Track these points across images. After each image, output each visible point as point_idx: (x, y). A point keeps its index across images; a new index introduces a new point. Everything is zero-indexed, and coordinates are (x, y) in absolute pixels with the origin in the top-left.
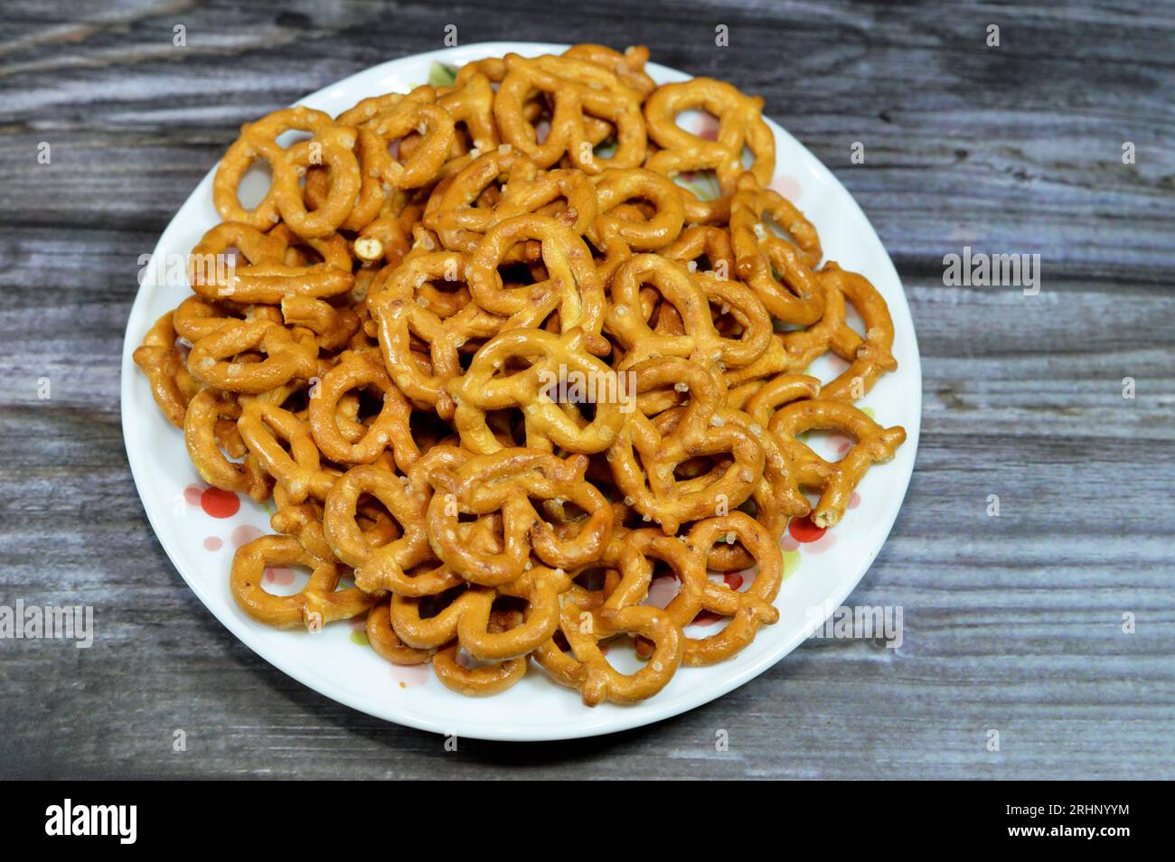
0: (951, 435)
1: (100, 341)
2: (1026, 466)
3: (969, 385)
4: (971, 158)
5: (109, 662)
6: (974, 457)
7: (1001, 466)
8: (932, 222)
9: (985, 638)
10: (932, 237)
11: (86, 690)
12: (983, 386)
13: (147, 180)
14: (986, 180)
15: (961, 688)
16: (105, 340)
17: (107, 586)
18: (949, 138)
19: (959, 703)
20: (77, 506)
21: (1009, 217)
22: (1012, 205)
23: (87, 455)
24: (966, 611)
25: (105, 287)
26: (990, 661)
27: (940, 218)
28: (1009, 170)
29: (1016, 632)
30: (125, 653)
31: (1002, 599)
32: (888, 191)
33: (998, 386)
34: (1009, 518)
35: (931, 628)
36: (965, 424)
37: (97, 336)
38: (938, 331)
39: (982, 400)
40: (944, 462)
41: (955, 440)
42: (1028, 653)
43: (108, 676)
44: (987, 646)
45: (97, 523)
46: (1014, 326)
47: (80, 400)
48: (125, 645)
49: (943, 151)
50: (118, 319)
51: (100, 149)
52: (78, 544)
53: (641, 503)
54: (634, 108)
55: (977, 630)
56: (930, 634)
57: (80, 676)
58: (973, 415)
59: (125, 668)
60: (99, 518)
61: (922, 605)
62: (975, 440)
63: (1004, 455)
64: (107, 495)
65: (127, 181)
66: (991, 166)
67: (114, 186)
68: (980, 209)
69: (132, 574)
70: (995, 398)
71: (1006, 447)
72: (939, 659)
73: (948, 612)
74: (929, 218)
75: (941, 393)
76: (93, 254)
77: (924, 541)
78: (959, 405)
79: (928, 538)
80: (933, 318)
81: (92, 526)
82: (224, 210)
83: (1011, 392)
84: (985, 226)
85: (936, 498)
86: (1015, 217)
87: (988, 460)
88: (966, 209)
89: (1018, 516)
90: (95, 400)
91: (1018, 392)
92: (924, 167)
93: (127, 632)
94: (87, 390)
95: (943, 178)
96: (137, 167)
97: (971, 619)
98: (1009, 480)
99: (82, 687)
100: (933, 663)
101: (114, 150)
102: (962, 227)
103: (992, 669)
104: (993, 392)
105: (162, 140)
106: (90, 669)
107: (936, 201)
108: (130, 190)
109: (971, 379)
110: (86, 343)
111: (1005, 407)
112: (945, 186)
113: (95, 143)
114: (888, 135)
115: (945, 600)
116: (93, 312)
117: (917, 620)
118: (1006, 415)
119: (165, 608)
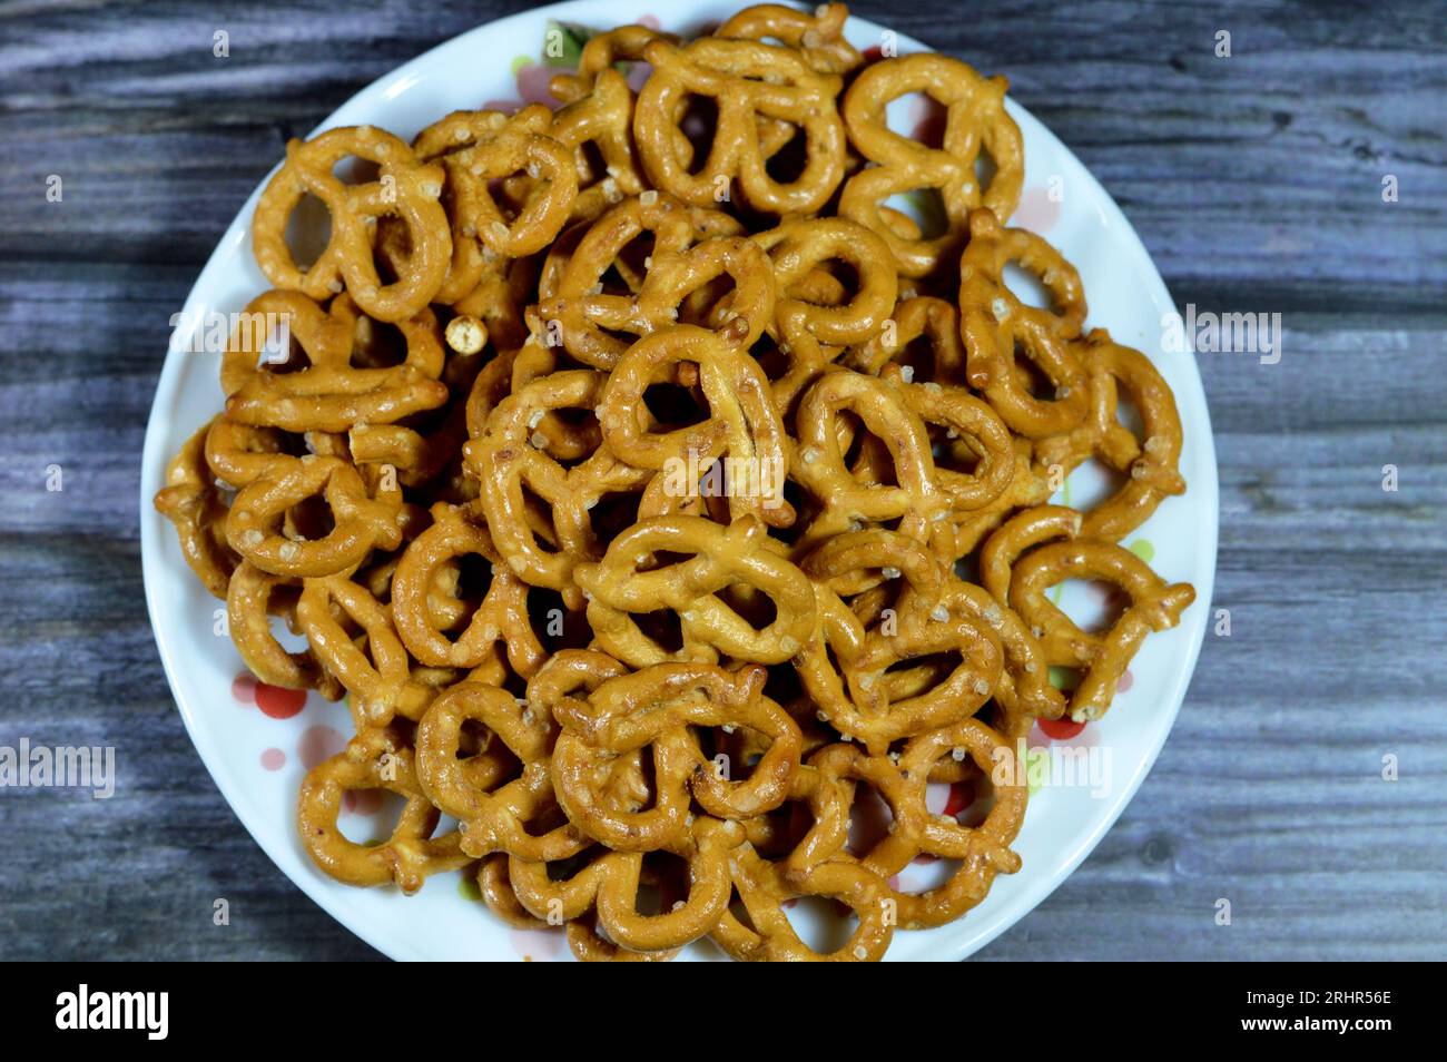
0: (1258, 551)
1: (112, 432)
2: (1357, 596)
3: (1283, 475)
4: (1296, 126)
5: (146, 903)
6: (1289, 584)
7: (1324, 597)
8: (1240, 226)
9: (1296, 849)
10: (1238, 250)
11: (118, 943)
12: (1303, 475)
13: (164, 183)
14: (1315, 160)
15: (1261, 919)
16: (119, 430)
17: (139, 793)
18: (1266, 94)
19: (1257, 941)
20: (92, 678)
21: (1344, 215)
22: (1350, 197)
23: (103, 603)
24: (1271, 809)
25: (115, 350)
26: (1299, 881)
27: (1250, 220)
28: (1347, 143)
29: (1336, 839)
30: (166, 889)
31: (1318, 792)
32: (1179, 178)
33: (1323, 475)
34: (1331, 674)
35: (1223, 834)
36: (1276, 533)
37: (108, 426)
38: (1242, 394)
39: (1300, 496)
40: (1247, 593)
41: (1263, 558)
42: (1351, 869)
43: (145, 922)
44: (1298, 860)
45: (121, 702)
46: (1346, 384)
47: (90, 521)
48: (166, 878)
49: (1255, 114)
50: (134, 399)
51: (98, 136)
52: (98, 734)
53: (839, 720)
54: (829, 107)
55: (1284, 837)
56: (1221, 842)
57: (108, 923)
58: (1287, 520)
59: (168, 910)
60: (124, 695)
61: (1212, 802)
62: (1288, 559)
63: (1327, 580)
64: (132, 661)
65: (137, 185)
66: (1322, 137)
67: (119, 194)
68: (1304, 205)
69: (170, 776)
70: (1320, 494)
71: (1331, 567)
72: (1234, 879)
73: (1246, 811)
74: (1234, 220)
75: (1247, 486)
76: (96, 301)
77: (1217, 710)
78: (1269, 505)
79: (1223, 704)
80: (1237, 374)
81: (114, 708)
82: (268, 268)
83: (1340, 485)
84: (1312, 231)
85: (1236, 645)
86: (1353, 215)
87: (1306, 588)
88: (1285, 206)
89: (1343, 670)
90: (110, 521)
91: (1350, 483)
92: (1229, 141)
93: (168, 858)
94: (98, 506)
95: (1255, 158)
96: (150, 163)
97: (1277, 821)
98: (1333, 617)
99: (113, 938)
100: (1225, 884)
101: (116, 138)
102: (1281, 232)
103: (1302, 892)
104: (1315, 485)
105: (182, 121)
106: (122, 913)
107: (1245, 194)
108: (142, 200)
109: (1286, 465)
110: (93, 435)
111: (1330, 507)
112: (1259, 170)
113: (93, 128)
114: (1181, 91)
115: (1245, 793)
116: (100, 388)
117: (1205, 823)
118: (1334, 519)
119: (215, 824)
